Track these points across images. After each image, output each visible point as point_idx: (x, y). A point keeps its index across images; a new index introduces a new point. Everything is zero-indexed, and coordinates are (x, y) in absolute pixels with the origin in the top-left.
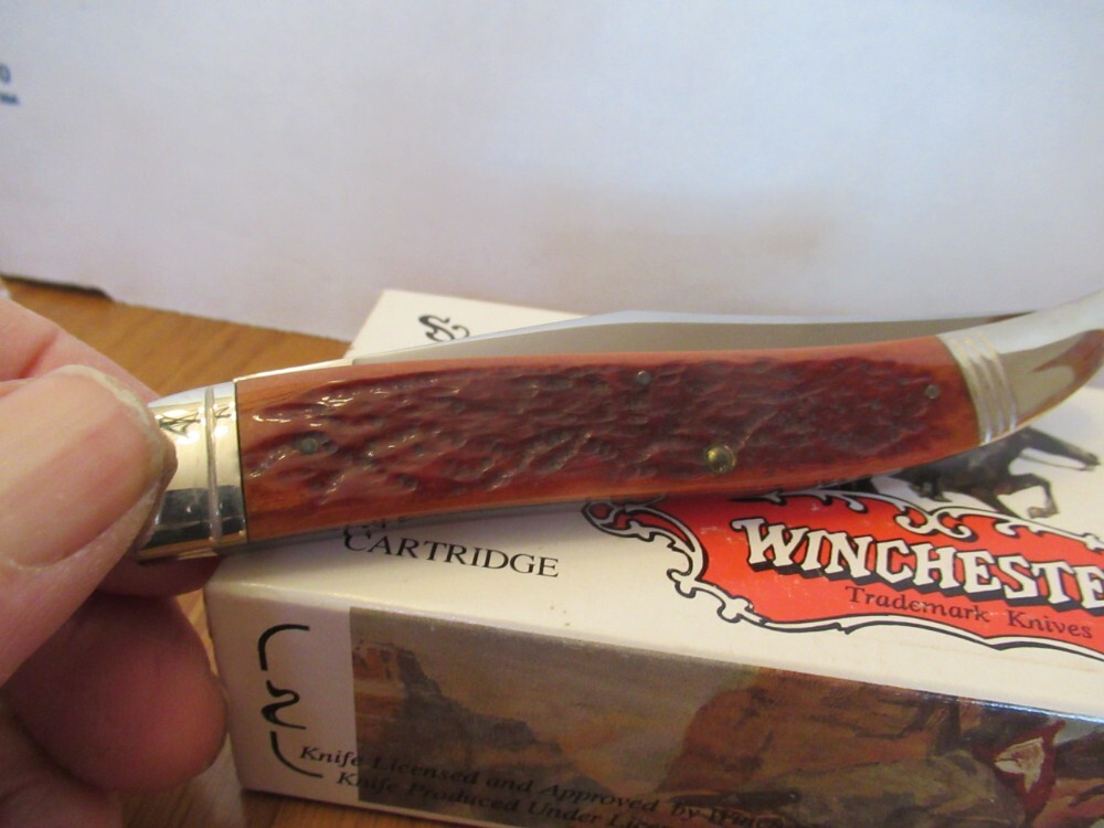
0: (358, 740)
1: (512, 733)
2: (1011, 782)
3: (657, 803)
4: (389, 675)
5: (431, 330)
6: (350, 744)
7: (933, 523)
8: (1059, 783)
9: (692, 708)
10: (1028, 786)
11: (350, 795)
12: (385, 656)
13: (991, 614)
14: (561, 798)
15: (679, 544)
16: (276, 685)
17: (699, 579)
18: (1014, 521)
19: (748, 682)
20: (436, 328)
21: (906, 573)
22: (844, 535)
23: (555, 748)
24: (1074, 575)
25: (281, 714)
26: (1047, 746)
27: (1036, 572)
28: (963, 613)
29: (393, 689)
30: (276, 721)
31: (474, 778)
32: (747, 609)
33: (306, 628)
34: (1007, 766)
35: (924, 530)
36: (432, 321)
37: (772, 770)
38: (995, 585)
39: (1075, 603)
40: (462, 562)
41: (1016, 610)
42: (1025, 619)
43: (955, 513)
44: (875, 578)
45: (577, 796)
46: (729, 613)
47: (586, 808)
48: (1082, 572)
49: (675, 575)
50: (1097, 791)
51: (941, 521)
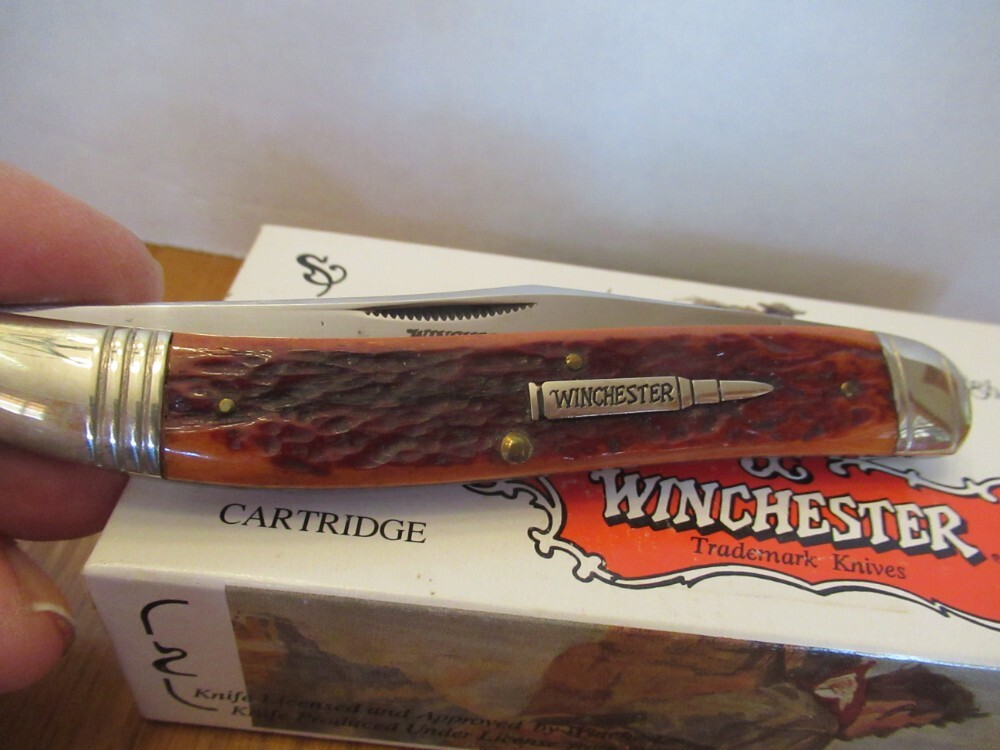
0: (247, 683)
1: (386, 676)
2: (829, 705)
3: (521, 723)
4: (268, 636)
5: (308, 271)
6: (238, 684)
7: (774, 467)
8: (868, 704)
10: (842, 707)
11: (245, 722)
12: (264, 623)
13: (819, 559)
14: (436, 721)
15: (542, 501)
16: (163, 644)
17: (557, 537)
18: (846, 460)
19: (598, 638)
20: (314, 268)
21: (747, 520)
22: (692, 482)
23: (427, 686)
24: (895, 514)
25: (170, 665)
26: (859, 679)
27: (861, 512)
28: (795, 559)
29: (276, 646)
30: (167, 671)
31: (357, 708)
32: (601, 567)
33: (186, 603)
34: (823, 692)
36: (310, 260)
38: (825, 528)
40: (334, 532)
41: (842, 553)
42: (848, 562)
44: (718, 526)
45: (452, 720)
46: (583, 573)
47: (458, 728)
48: (902, 510)
49: (535, 534)
50: (902, 709)
51: (782, 462)
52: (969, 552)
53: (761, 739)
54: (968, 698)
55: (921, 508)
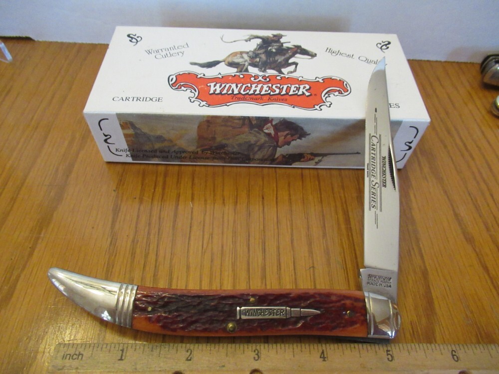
0: (128, 145)
1: (160, 138)
2: (269, 135)
3: (198, 151)
4: (129, 128)
5: (131, 39)
6: (126, 147)
7: (260, 78)
8: (279, 134)
9: (196, 126)
10: (273, 135)
11: (130, 160)
12: (126, 123)
14: (177, 153)
15: (193, 91)
16: (106, 134)
17: (196, 98)
18: (282, 75)
19: (205, 119)
20: (132, 38)
21: (248, 91)
22: (235, 84)
23: (171, 141)
24: (290, 88)
25: (108, 141)
26: (272, 125)
27: (281, 88)
28: (258, 99)
29: (130, 131)
30: (108, 143)
31: (156, 151)
32: (206, 104)
33: (108, 119)
34: (266, 131)
35: (257, 80)
36: (131, 36)
37: (219, 139)
38: (269, 91)
39: (287, 94)
40: (140, 101)
41: (271, 97)
42: (272, 99)
43: (267, 75)
44: (240, 93)
45: (180, 152)
46: (201, 105)
47: (183, 155)
48: (293, 86)
49: (190, 98)
50: (287, 134)
51: (262, 78)
52: (307, 94)
53: (259, 150)
54: (302, 129)
55: (299, 85)
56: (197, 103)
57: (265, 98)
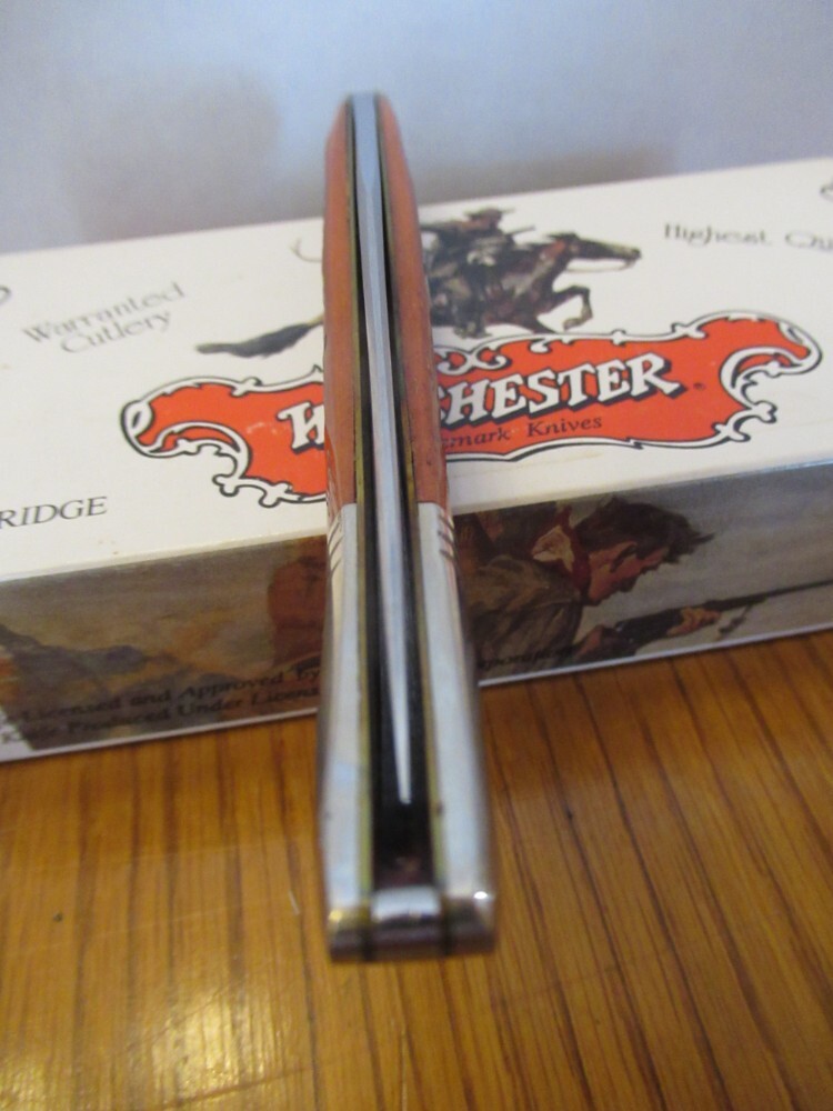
1: (120, 657)
2: (554, 568)
3: (281, 675)
7: (473, 361)
8: (592, 557)
9: (262, 590)
10: (569, 567)
13: (513, 431)
14: (201, 695)
15: (226, 449)
17: (243, 476)
18: (549, 338)
19: (295, 555)
21: (442, 414)
23: (168, 658)
24: (596, 375)
26: (566, 529)
27: (561, 380)
28: (488, 437)
31: (116, 703)
32: (288, 492)
34: (544, 557)
35: (463, 369)
38: (522, 403)
39: (592, 399)
40: (12, 524)
41: (535, 422)
42: (542, 428)
43: (493, 346)
45: (214, 690)
46: (269, 501)
47: (227, 697)
48: (603, 369)
49: (220, 480)
50: (625, 553)
51: (480, 357)
52: (668, 387)
54: (682, 523)
55: (624, 362)
56: (250, 495)
57: (517, 429)
